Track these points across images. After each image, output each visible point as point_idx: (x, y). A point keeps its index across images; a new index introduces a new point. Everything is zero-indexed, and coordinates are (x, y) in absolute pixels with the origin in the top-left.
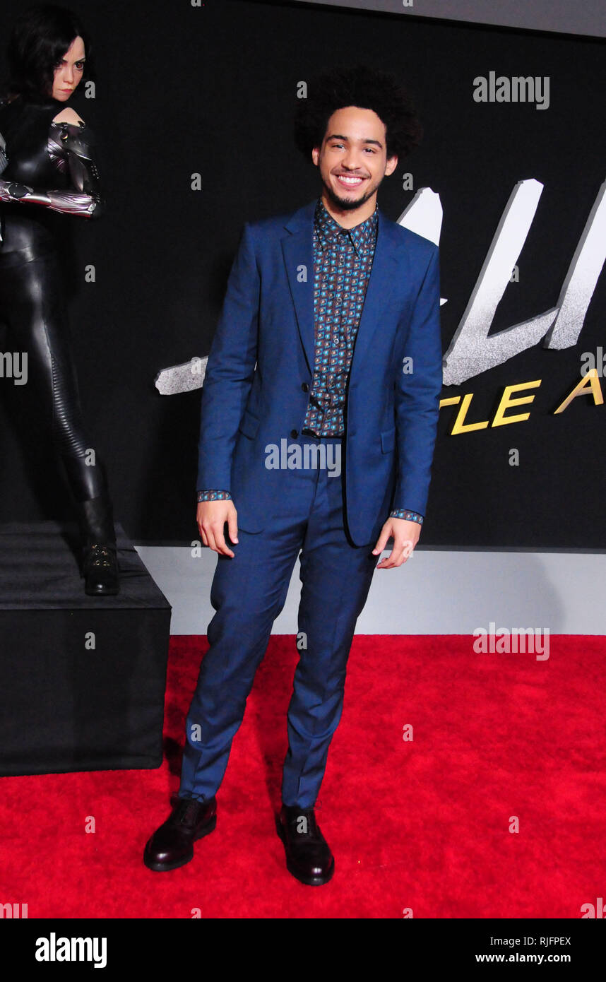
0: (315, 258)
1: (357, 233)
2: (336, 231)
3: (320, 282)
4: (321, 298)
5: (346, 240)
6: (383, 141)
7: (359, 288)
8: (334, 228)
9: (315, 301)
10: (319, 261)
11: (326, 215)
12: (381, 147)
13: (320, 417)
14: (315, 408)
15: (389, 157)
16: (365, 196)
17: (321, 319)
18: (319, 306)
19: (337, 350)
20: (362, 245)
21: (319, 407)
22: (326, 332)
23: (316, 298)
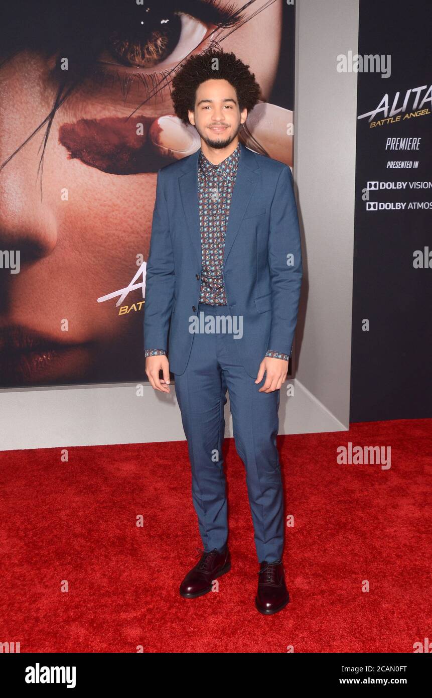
0: (199, 189)
1: (223, 167)
2: (209, 167)
3: (203, 204)
4: (204, 215)
5: (218, 172)
6: (235, 98)
7: (227, 204)
8: (208, 166)
9: (201, 218)
10: (202, 190)
11: (203, 158)
12: (235, 103)
13: (212, 296)
14: (209, 289)
15: (241, 110)
16: (230, 139)
17: (206, 229)
18: (203, 221)
19: (218, 250)
20: (229, 174)
21: (211, 288)
22: (209, 238)
23: (201, 216)
